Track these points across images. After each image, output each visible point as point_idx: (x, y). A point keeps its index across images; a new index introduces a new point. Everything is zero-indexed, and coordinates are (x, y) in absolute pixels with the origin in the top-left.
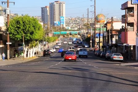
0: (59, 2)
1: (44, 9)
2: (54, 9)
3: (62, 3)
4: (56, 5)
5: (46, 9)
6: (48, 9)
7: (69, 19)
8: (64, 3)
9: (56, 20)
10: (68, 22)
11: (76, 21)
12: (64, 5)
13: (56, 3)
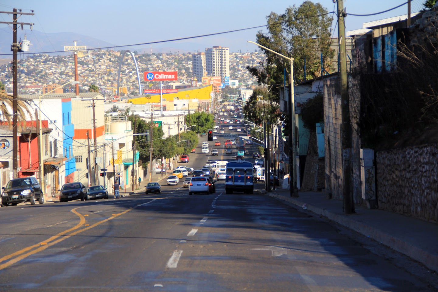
0: (220, 48)
1: (196, 57)
2: (213, 57)
3: (224, 49)
4: (215, 52)
5: (200, 57)
6: (203, 57)
7: (236, 57)
8: (227, 49)
9: (216, 75)
10: (235, 64)
11: (253, 60)
12: (227, 52)
13: (215, 49)
